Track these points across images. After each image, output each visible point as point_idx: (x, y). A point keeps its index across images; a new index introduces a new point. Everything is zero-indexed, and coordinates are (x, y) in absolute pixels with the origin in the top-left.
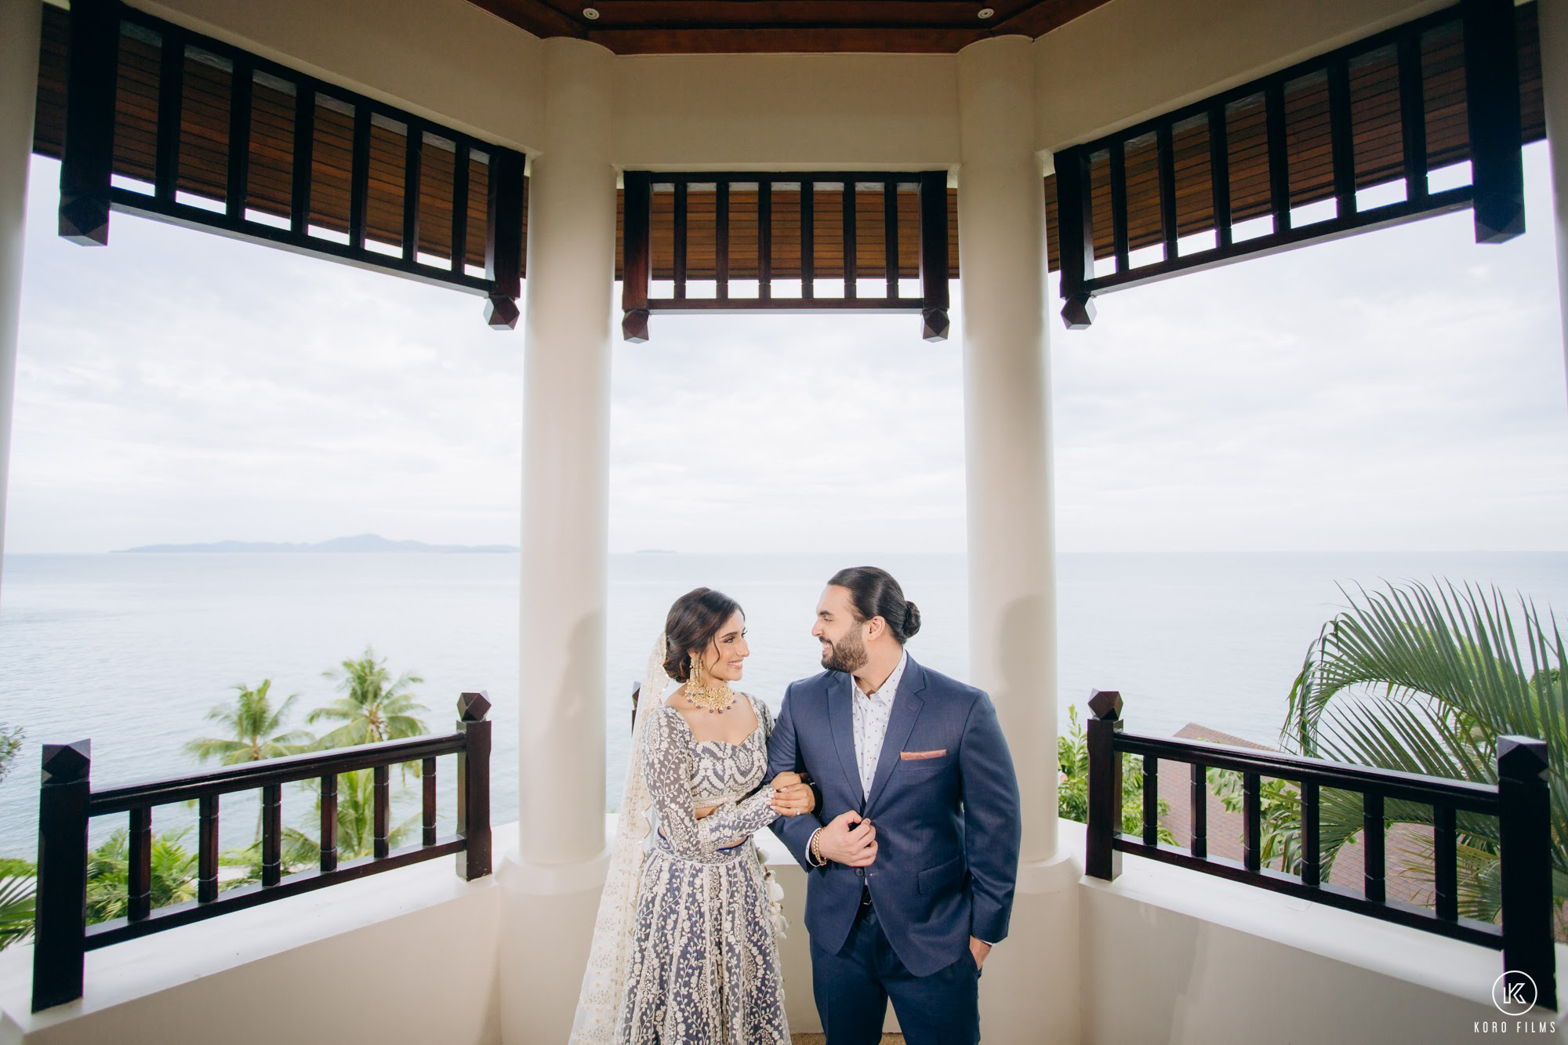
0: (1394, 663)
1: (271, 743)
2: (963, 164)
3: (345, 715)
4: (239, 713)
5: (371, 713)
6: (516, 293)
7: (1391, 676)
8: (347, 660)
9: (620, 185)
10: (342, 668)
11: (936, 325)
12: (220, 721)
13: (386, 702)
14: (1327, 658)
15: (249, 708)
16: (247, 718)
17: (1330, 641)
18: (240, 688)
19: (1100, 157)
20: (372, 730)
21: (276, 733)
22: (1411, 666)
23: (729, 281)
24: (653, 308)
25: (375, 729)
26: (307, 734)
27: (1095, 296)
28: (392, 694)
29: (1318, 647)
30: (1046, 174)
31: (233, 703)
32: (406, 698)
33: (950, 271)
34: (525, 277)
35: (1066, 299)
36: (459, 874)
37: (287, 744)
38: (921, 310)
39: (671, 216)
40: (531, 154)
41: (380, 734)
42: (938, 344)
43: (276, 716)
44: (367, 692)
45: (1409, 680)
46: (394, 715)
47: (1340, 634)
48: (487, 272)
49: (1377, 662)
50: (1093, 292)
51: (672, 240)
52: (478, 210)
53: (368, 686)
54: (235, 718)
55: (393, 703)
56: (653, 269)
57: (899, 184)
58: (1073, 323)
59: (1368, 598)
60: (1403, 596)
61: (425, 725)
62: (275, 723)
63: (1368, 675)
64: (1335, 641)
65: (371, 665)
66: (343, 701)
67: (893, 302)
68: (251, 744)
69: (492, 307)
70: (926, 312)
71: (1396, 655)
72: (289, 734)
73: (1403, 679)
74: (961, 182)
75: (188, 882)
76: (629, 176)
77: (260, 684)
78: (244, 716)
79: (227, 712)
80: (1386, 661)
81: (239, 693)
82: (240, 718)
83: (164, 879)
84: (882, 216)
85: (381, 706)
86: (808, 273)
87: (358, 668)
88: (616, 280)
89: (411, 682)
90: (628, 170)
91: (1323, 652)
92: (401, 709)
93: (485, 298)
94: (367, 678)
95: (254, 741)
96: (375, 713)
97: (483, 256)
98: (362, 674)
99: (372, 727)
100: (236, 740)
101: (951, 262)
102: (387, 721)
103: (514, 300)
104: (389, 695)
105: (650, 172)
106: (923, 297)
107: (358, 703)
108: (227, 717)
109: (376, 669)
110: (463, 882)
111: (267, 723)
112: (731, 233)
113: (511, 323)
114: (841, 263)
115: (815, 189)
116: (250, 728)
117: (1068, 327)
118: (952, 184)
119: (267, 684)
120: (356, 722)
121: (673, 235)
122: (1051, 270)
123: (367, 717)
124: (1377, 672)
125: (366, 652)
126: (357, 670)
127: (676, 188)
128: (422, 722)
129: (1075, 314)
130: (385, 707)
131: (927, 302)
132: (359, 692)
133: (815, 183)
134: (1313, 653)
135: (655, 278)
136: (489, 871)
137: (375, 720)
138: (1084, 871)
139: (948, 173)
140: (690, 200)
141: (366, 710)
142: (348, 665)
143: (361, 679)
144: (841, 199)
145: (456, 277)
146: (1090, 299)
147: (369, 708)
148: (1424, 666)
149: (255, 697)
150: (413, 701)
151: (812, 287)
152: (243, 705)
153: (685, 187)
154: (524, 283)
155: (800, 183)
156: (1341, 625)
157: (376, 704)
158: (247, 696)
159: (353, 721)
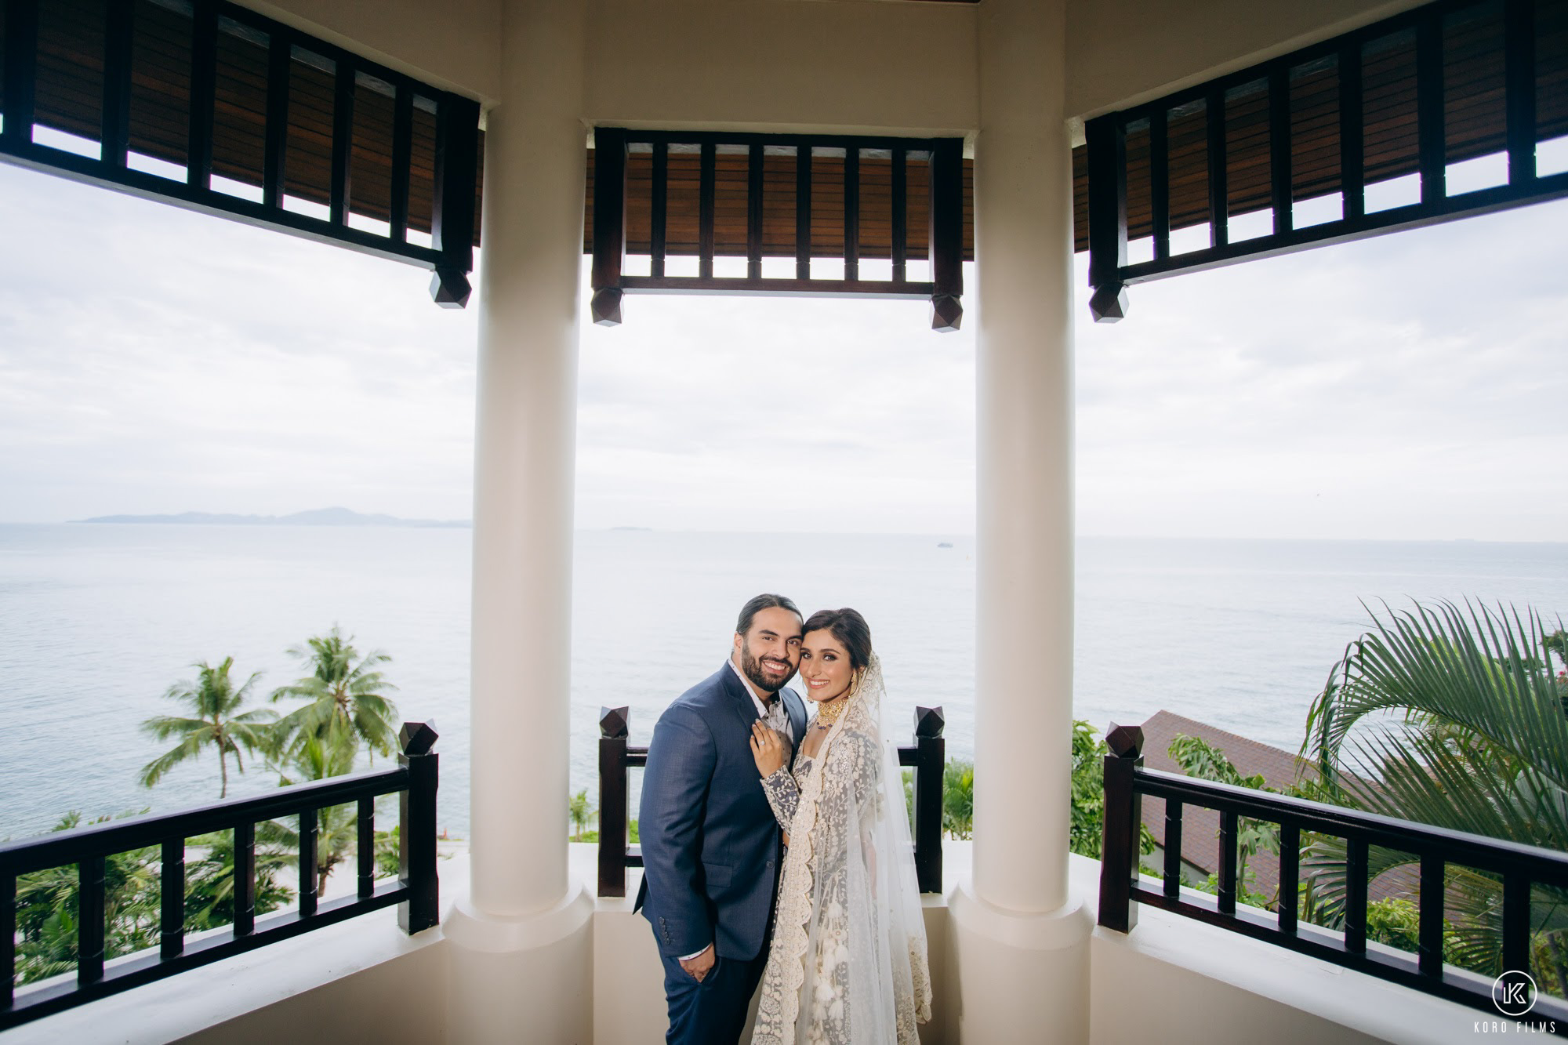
0: (1422, 689)
1: (233, 721)
2: (981, 132)
3: (310, 694)
4: (200, 690)
5: (337, 690)
6: (468, 266)
7: (1417, 701)
8: (313, 638)
9: (591, 145)
10: (307, 646)
11: (948, 314)
12: (180, 698)
13: (353, 680)
14: (1350, 681)
15: (210, 685)
16: (208, 696)
17: (1356, 665)
18: (200, 666)
19: (1140, 126)
20: (339, 709)
21: (237, 712)
22: (1440, 693)
23: (714, 258)
24: (627, 287)
25: (341, 708)
26: (270, 712)
27: (1127, 286)
28: (359, 673)
29: (1341, 670)
30: (1075, 145)
31: (194, 681)
32: (374, 676)
33: (965, 253)
34: (479, 245)
35: (1095, 288)
36: (401, 926)
37: (250, 722)
38: (930, 296)
39: (649, 184)
40: (486, 103)
41: (347, 713)
42: (948, 335)
43: (239, 694)
44: (333, 671)
45: (1437, 708)
46: (361, 694)
47: (1365, 657)
48: (434, 239)
49: (1403, 686)
50: (1126, 281)
51: (650, 211)
52: (423, 170)
53: (335, 665)
54: (196, 696)
55: (360, 681)
56: (627, 242)
57: (907, 152)
58: (1103, 316)
59: (1394, 618)
60: (1431, 616)
61: (393, 704)
62: (238, 700)
63: (1393, 699)
64: (1359, 663)
65: (337, 641)
66: (309, 680)
67: (899, 286)
68: (213, 723)
69: (439, 281)
70: (936, 299)
71: (1423, 680)
72: (252, 713)
73: (1430, 705)
74: (979, 152)
75: (143, 867)
76: (603, 135)
77: (222, 661)
78: (205, 695)
79: (186, 690)
80: (1413, 686)
81: (200, 670)
82: (201, 695)
83: (118, 864)
84: (889, 190)
85: (348, 685)
86: (804, 251)
87: (324, 645)
88: (585, 253)
89: (379, 660)
90: (601, 126)
91: (1347, 675)
92: (369, 688)
93: (431, 271)
94: (334, 656)
95: (215, 718)
96: (342, 691)
97: (430, 220)
98: (329, 652)
99: (338, 705)
100: (197, 718)
101: (965, 243)
102: (354, 699)
103: (465, 274)
104: (356, 673)
105: (625, 129)
106: (933, 281)
107: (323, 682)
108: (187, 695)
109: (343, 646)
110: (405, 935)
111: (229, 702)
112: (717, 204)
113: (461, 300)
114: (842, 240)
115: (813, 155)
116: (211, 706)
117: (1096, 319)
118: (969, 154)
119: (229, 661)
120: (321, 700)
121: (650, 205)
122: (1077, 250)
123: (333, 695)
124: (1402, 697)
125: (333, 630)
126: (322, 647)
127: (655, 148)
128: (390, 701)
129: (1106, 305)
130: (352, 686)
131: (937, 287)
132: (325, 670)
133: (813, 148)
134: (1336, 676)
135: (629, 252)
136: (435, 922)
137: (342, 698)
138: (1097, 921)
139: (965, 141)
140: (670, 166)
141: (332, 687)
142: (314, 642)
143: (328, 657)
144: (842, 170)
145: (395, 246)
146: (1123, 289)
147: (336, 687)
148: (1453, 693)
149: (216, 676)
150: (381, 680)
151: (808, 266)
152: (204, 683)
153: (666, 149)
154: (477, 253)
155: (796, 148)
156: (1366, 646)
157: (342, 683)
158: (208, 673)
159: (318, 700)
